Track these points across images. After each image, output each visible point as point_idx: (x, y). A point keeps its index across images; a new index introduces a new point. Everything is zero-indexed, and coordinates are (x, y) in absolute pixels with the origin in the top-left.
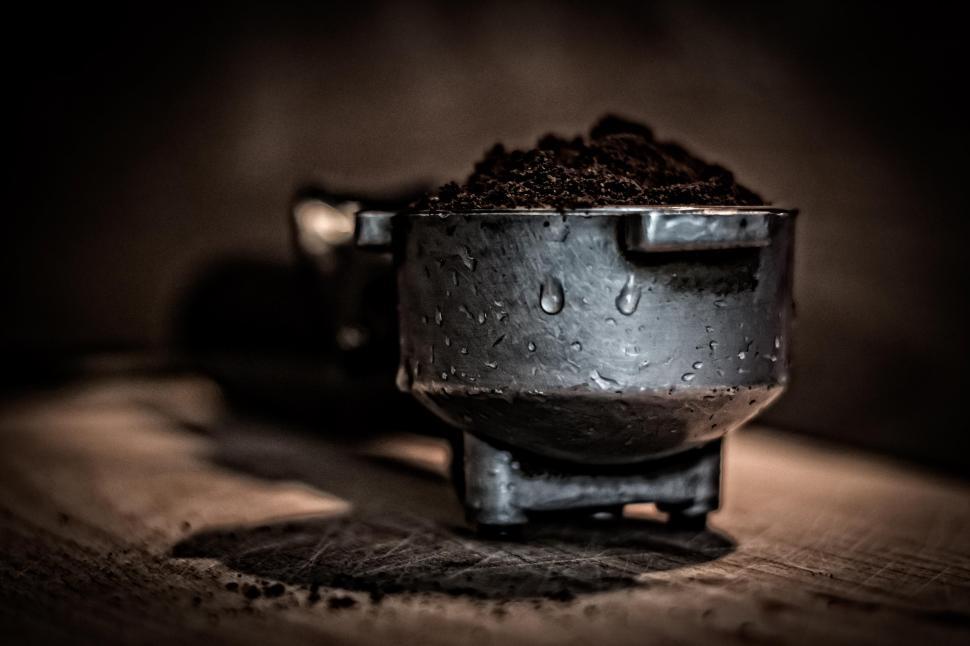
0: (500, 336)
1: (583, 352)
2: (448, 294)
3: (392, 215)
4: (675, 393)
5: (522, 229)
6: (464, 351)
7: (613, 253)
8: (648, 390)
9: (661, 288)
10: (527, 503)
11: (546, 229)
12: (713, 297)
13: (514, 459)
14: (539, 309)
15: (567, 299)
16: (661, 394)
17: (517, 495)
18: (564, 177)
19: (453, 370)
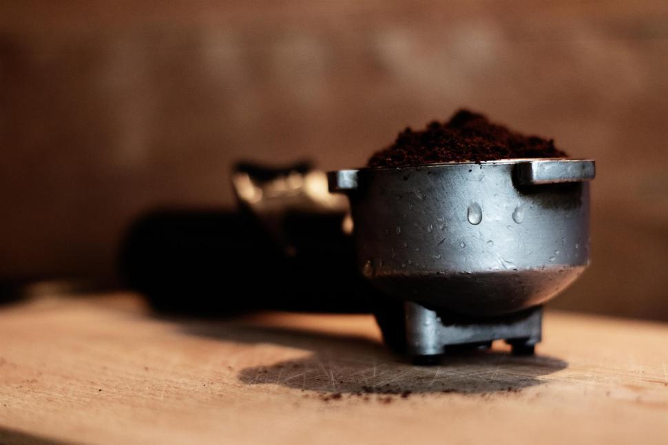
0: (442, 239)
1: (494, 247)
2: (405, 216)
3: (356, 171)
4: (544, 269)
5: (455, 174)
6: (417, 250)
7: (509, 187)
8: (531, 267)
9: (536, 207)
10: (447, 341)
11: (470, 173)
12: (563, 212)
13: (438, 315)
14: (467, 222)
15: (483, 216)
16: (538, 270)
17: (440, 337)
18: (467, 144)
19: (410, 262)
